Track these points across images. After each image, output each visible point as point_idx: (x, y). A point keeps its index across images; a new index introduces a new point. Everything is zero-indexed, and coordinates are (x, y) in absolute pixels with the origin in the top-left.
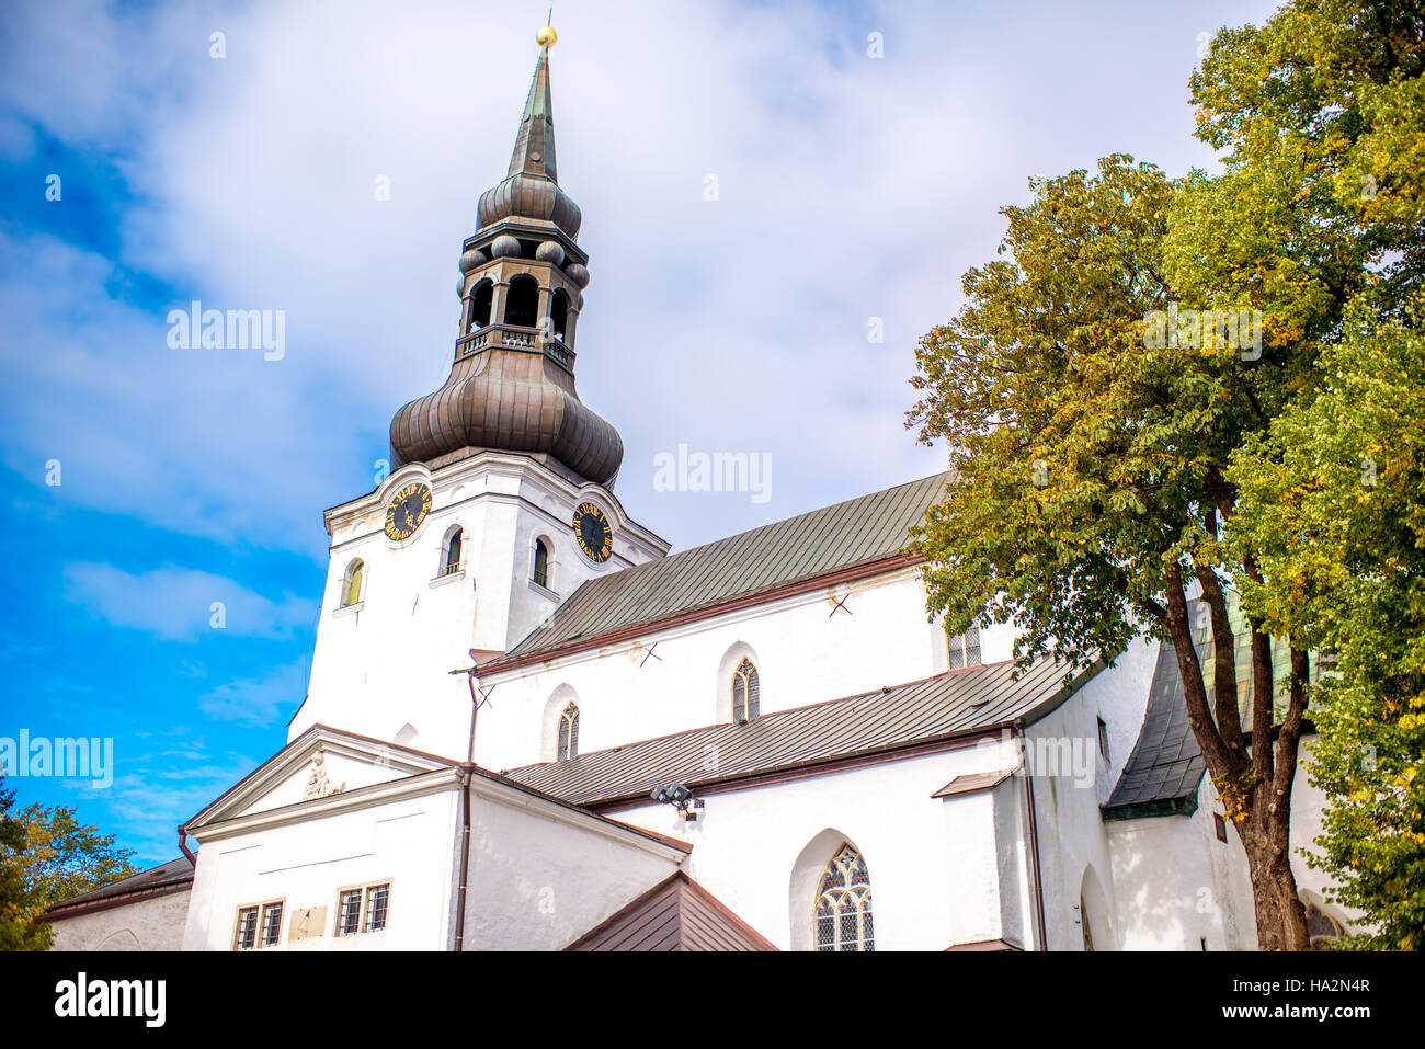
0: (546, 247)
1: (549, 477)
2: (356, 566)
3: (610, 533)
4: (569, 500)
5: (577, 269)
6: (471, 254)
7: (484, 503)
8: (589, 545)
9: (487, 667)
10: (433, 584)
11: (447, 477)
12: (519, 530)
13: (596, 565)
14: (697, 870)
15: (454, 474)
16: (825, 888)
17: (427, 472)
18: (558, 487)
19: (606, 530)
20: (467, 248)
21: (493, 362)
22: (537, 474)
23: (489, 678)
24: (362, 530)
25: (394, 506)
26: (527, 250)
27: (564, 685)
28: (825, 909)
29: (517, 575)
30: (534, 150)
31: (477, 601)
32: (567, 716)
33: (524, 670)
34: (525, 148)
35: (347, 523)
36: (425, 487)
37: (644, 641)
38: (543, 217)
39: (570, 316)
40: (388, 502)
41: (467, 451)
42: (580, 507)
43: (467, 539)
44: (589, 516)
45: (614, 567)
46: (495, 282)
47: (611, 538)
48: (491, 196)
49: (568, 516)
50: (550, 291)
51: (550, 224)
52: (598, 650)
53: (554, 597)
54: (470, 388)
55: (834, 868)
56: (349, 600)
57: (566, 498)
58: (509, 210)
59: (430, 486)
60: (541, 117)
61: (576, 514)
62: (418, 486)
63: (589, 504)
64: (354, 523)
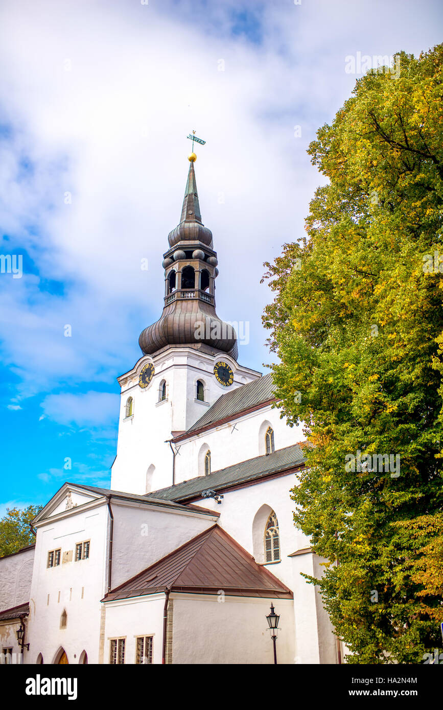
0: (196, 252)
1: (200, 354)
2: (130, 400)
3: (232, 373)
4: (211, 362)
5: (212, 259)
6: (167, 260)
7: (173, 370)
8: (222, 380)
9: (179, 438)
10: (157, 405)
11: (159, 360)
12: (188, 379)
13: (226, 388)
14: (223, 523)
15: (161, 358)
16: (268, 527)
17: (151, 358)
18: (205, 358)
19: (230, 372)
20: (165, 258)
21: (177, 306)
22: (194, 354)
23: (178, 443)
24: (131, 385)
25: (142, 374)
26: (188, 255)
27: (205, 444)
28: (268, 537)
29: (189, 398)
30: (190, 210)
31: (173, 411)
32: (208, 456)
33: (190, 438)
34: (186, 209)
35: (126, 383)
36: (152, 365)
37: (232, 423)
38: (194, 239)
39: (211, 280)
40: (139, 372)
41: (168, 347)
42: (217, 364)
43: (168, 385)
44: (222, 367)
45: (235, 387)
46: (176, 271)
47: (233, 375)
48: (172, 234)
49: (211, 369)
50: (199, 271)
51: (197, 242)
52: (215, 428)
53: (207, 404)
54: (166, 320)
55: (271, 519)
56: (129, 415)
57: (209, 361)
58: (180, 239)
59: (153, 364)
60: (192, 194)
61: (215, 367)
62: (149, 364)
63: (221, 362)
64: (128, 382)
